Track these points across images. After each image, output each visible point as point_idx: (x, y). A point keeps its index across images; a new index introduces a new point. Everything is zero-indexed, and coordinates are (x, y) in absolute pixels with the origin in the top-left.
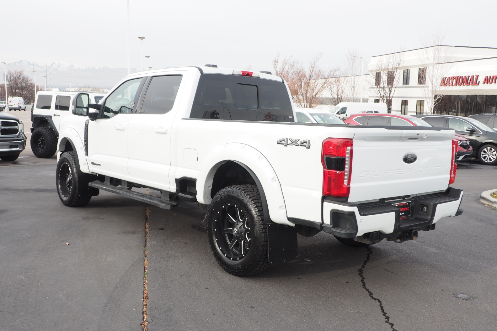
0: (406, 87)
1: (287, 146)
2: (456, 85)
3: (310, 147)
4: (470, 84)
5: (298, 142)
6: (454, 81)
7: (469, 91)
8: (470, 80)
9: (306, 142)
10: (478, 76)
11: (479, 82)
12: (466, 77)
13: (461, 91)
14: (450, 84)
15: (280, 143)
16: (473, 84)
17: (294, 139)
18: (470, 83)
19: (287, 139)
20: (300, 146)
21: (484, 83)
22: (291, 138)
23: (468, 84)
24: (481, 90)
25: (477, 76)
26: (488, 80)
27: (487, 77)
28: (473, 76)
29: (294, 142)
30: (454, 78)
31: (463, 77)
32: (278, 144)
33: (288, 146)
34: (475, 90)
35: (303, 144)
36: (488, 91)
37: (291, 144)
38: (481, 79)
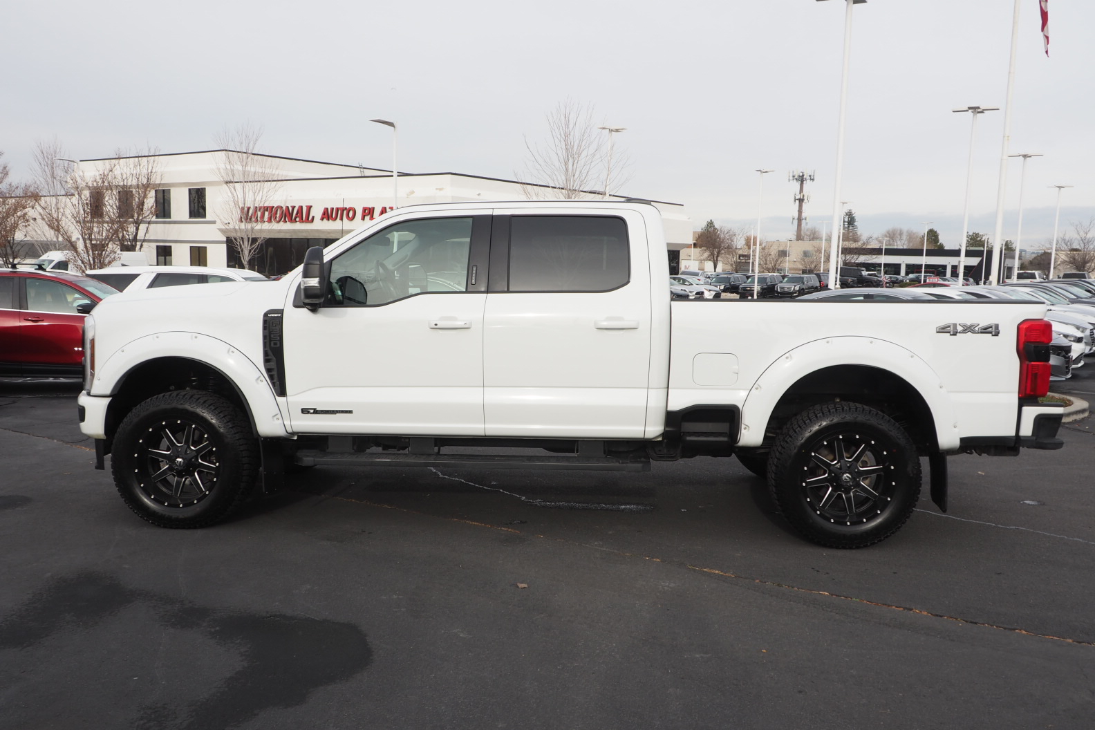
0: (164, 223)
1: (955, 335)
2: (270, 220)
3: (999, 333)
4: (298, 219)
5: (977, 329)
6: (267, 214)
7: (295, 231)
8: (297, 214)
9: (991, 327)
10: (311, 206)
11: (313, 217)
12: (287, 208)
13: (280, 231)
14: (259, 218)
15: (943, 330)
16: (301, 221)
17: (969, 324)
18: (296, 218)
19: (955, 325)
20: (981, 333)
21: (322, 219)
22: (963, 322)
23: (292, 221)
24: (317, 231)
25: (309, 208)
26: (327, 215)
27: (327, 209)
28: (302, 207)
29: (969, 329)
30: (266, 209)
31: (282, 207)
32: (937, 332)
33: (958, 334)
34: (307, 231)
35: (985, 330)
36: (329, 233)
37: (964, 331)
38: (317, 213)
